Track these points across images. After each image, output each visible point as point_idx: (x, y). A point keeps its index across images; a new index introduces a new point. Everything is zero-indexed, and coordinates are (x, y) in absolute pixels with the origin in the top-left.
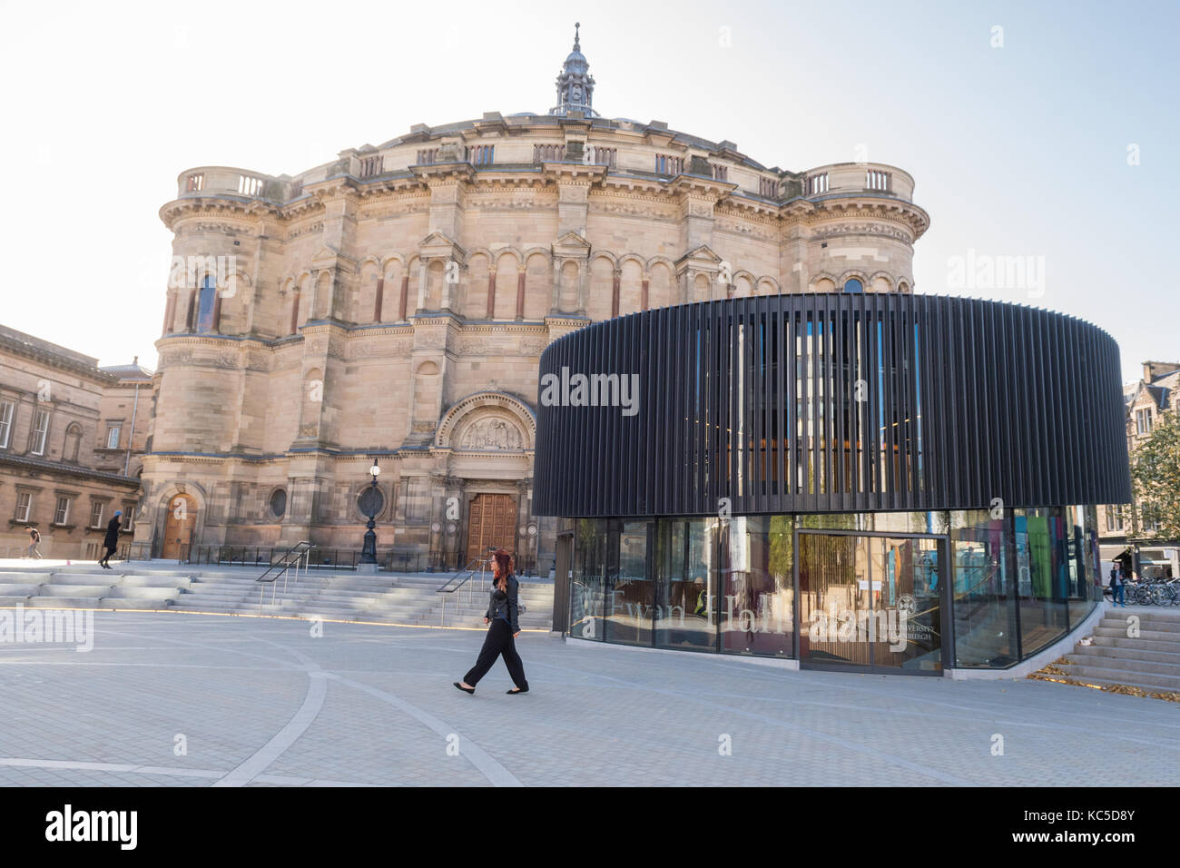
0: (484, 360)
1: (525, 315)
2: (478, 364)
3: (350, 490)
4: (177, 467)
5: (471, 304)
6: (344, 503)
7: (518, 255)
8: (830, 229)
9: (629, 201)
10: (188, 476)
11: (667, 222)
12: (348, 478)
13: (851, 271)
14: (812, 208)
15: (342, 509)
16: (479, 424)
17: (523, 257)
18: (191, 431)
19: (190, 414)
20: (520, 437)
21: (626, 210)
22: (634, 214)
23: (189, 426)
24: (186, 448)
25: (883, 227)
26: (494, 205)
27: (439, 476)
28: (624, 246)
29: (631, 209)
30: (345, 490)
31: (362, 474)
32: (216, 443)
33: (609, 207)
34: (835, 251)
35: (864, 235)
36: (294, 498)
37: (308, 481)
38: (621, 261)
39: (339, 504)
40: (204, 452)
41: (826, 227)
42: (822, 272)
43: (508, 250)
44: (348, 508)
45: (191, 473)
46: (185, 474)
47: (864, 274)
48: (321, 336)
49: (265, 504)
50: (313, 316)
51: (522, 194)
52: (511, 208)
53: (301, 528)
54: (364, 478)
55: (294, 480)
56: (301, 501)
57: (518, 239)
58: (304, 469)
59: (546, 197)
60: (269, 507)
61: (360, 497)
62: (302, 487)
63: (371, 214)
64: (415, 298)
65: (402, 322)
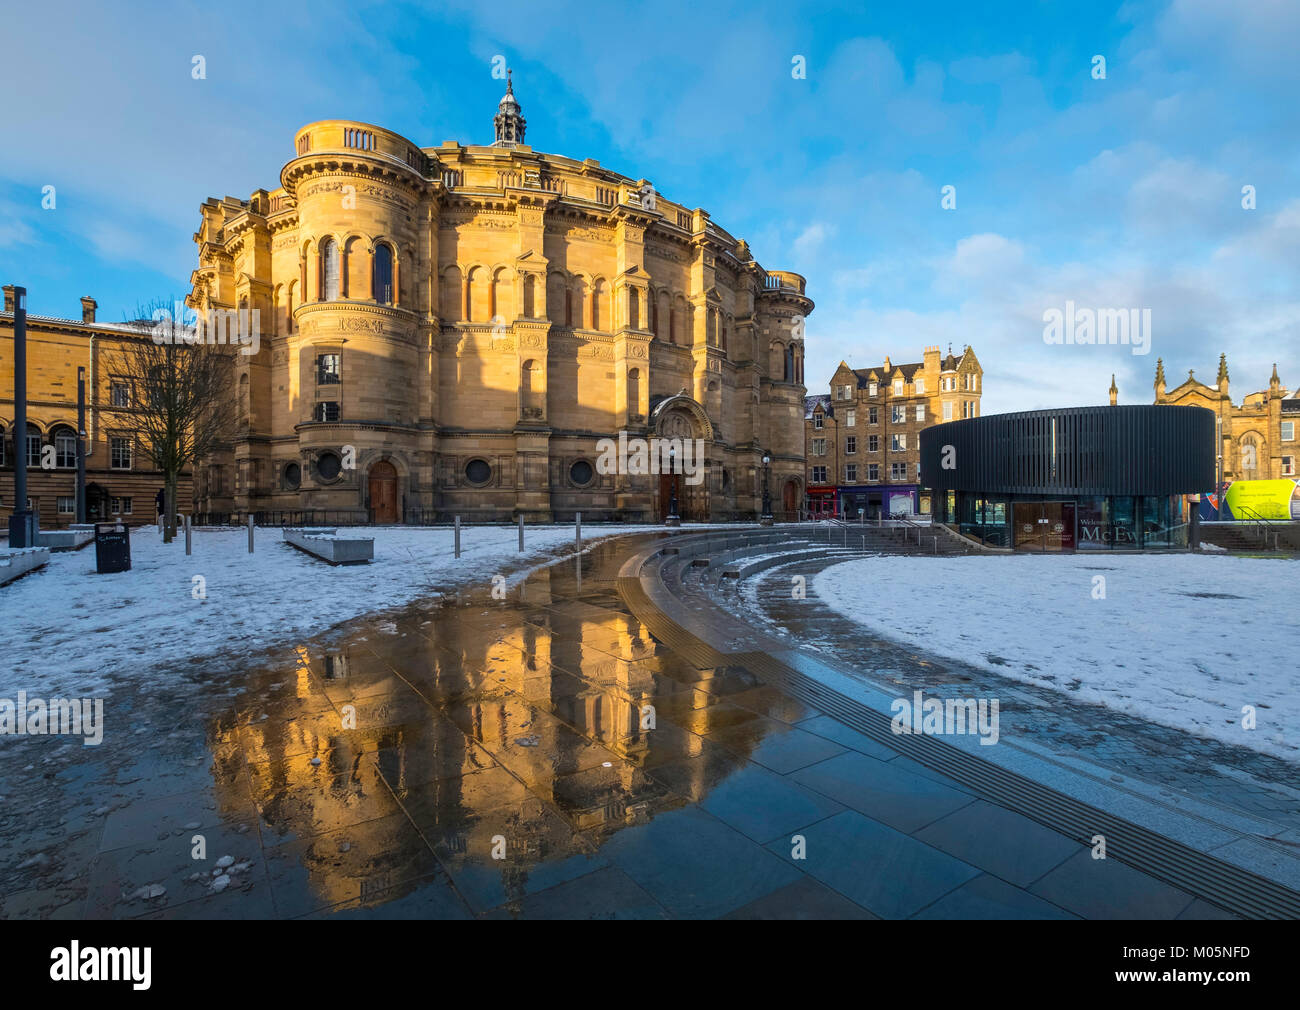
0: (657, 371)
1: (677, 341)
3: (562, 463)
4: (382, 436)
6: (556, 472)
7: (671, 295)
10: (394, 445)
12: (560, 454)
16: (666, 419)
17: (674, 297)
18: (388, 401)
19: (388, 385)
23: (389, 396)
24: (388, 419)
26: (654, 251)
30: (557, 463)
31: (571, 450)
34: (785, 326)
36: (526, 468)
37: (541, 455)
39: (551, 473)
40: (405, 423)
43: (665, 289)
44: (560, 477)
46: (391, 445)
48: (537, 332)
49: (457, 472)
50: (523, 312)
51: (672, 248)
52: (665, 257)
53: (539, 494)
54: (575, 454)
55: (524, 454)
56: (532, 471)
57: (671, 282)
58: (534, 445)
59: (684, 254)
60: (465, 475)
61: (572, 469)
62: (533, 460)
63: (554, 229)
64: (600, 312)
65: (594, 331)
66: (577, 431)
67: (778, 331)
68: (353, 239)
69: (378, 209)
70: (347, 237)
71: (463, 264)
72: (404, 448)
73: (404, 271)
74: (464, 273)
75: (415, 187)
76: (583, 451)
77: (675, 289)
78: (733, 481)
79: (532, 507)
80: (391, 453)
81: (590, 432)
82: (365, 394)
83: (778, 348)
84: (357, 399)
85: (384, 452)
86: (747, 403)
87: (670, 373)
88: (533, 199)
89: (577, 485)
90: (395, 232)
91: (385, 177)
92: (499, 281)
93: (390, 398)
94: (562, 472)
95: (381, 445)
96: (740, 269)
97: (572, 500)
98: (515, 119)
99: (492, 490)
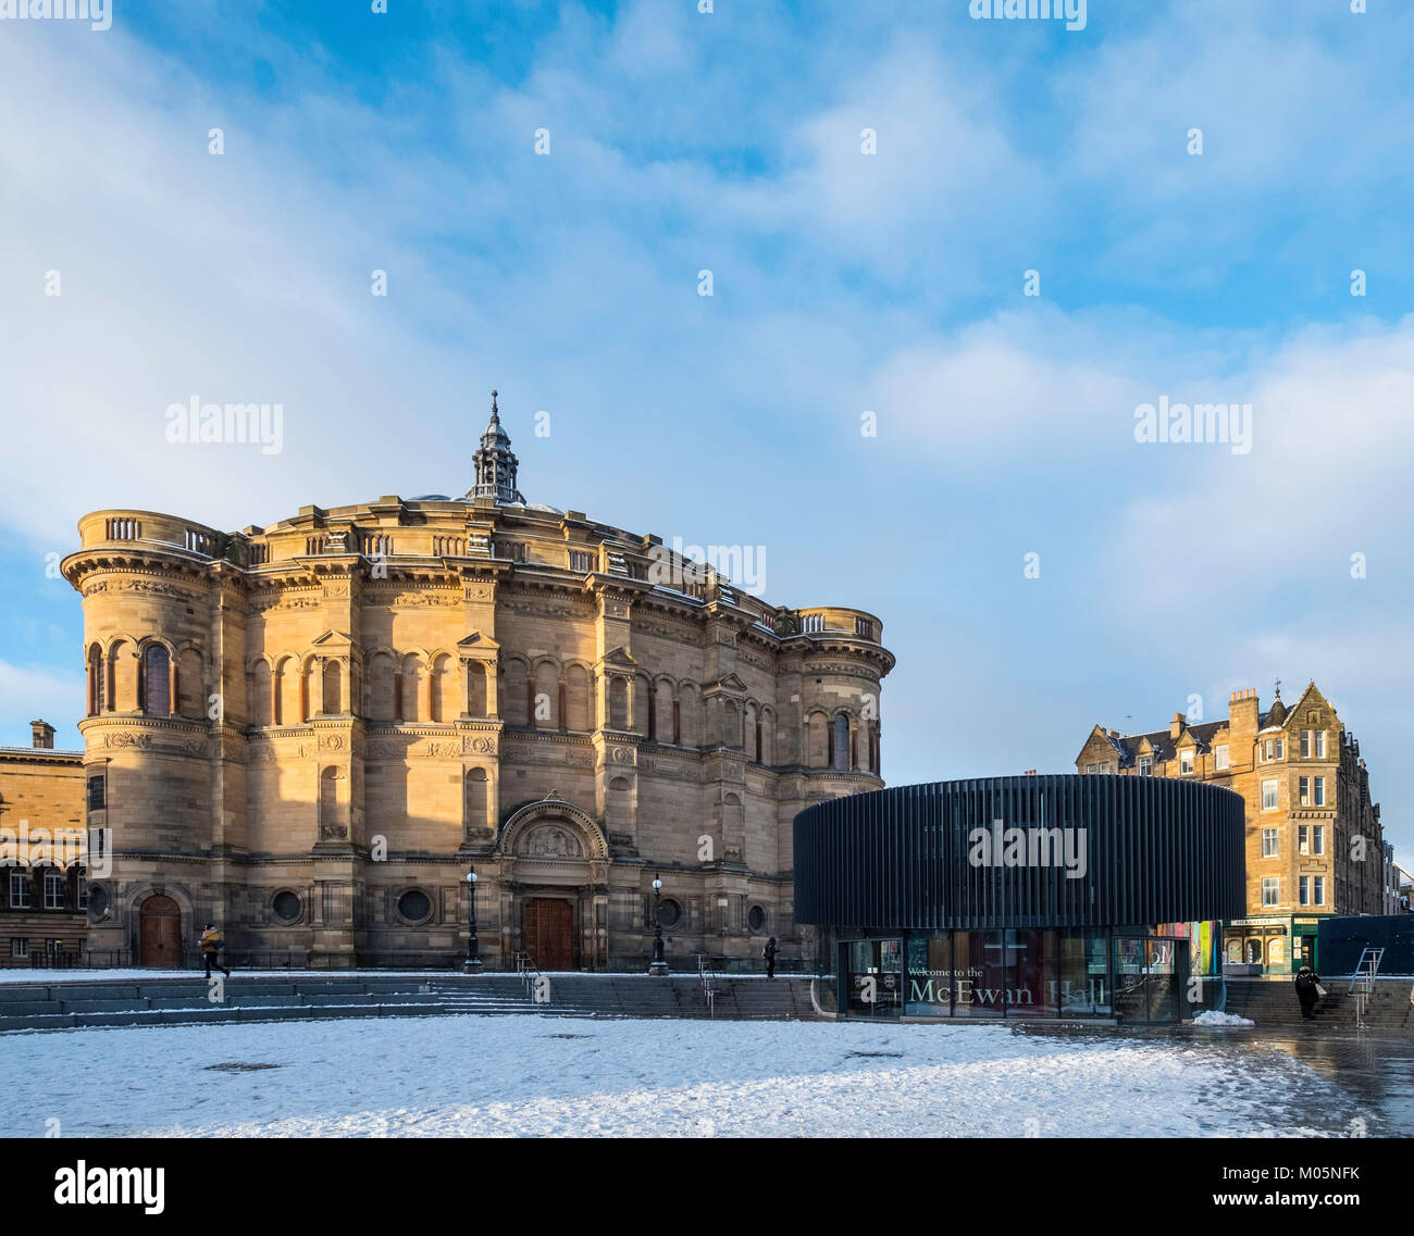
0: (531, 768)
1: (568, 726)
2: (524, 772)
3: (387, 894)
4: (151, 867)
5: (509, 710)
6: (381, 906)
7: (558, 664)
8: (824, 667)
9: (660, 621)
10: (167, 877)
11: (693, 645)
12: (384, 882)
13: (842, 707)
14: (811, 646)
15: (378, 912)
16: (536, 832)
17: (563, 666)
18: (161, 826)
19: (159, 808)
20: (580, 847)
21: (658, 630)
22: (664, 635)
23: (160, 820)
24: (158, 846)
25: (866, 670)
26: (528, 609)
27: (507, 881)
28: (658, 666)
29: (662, 629)
30: (381, 894)
31: (402, 878)
32: (196, 841)
33: (643, 625)
34: (828, 687)
35: (852, 676)
36: (325, 902)
37: (344, 884)
38: (657, 680)
39: (373, 907)
40: (183, 850)
41: (820, 665)
42: (817, 705)
43: (547, 658)
44: (385, 912)
45: (171, 874)
46: (163, 874)
47: (853, 710)
48: (339, 732)
49: (264, 907)
50: (321, 709)
51: (556, 601)
52: (548, 614)
53: (340, 933)
54: (404, 881)
55: (323, 883)
56: (335, 904)
57: (557, 648)
58: (335, 871)
59: (584, 608)
60: (272, 910)
61: (401, 901)
62: (336, 891)
63: (377, 599)
64: (444, 698)
65: (433, 723)
66: (408, 852)
67: (818, 695)
68: (118, 643)
69: (145, 606)
70: (111, 642)
71: (271, 654)
72: (184, 880)
73: (185, 672)
74: (273, 667)
75: (195, 573)
76: (415, 878)
77: (565, 656)
78: (695, 914)
79: (332, 948)
80: (164, 885)
81: (426, 853)
82: (131, 819)
83: (818, 719)
84: (123, 825)
85: (153, 885)
86: (716, 805)
87: (553, 770)
88: (329, 567)
89: (406, 920)
90: (169, 629)
91: (148, 568)
92: (312, 672)
93: (161, 822)
94: (387, 906)
95: (149, 877)
96: (700, 616)
97: (400, 940)
98: (495, 454)
99: (302, 928)
